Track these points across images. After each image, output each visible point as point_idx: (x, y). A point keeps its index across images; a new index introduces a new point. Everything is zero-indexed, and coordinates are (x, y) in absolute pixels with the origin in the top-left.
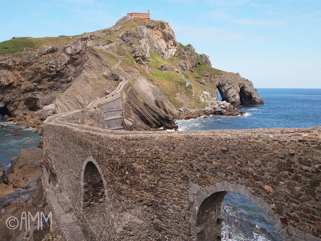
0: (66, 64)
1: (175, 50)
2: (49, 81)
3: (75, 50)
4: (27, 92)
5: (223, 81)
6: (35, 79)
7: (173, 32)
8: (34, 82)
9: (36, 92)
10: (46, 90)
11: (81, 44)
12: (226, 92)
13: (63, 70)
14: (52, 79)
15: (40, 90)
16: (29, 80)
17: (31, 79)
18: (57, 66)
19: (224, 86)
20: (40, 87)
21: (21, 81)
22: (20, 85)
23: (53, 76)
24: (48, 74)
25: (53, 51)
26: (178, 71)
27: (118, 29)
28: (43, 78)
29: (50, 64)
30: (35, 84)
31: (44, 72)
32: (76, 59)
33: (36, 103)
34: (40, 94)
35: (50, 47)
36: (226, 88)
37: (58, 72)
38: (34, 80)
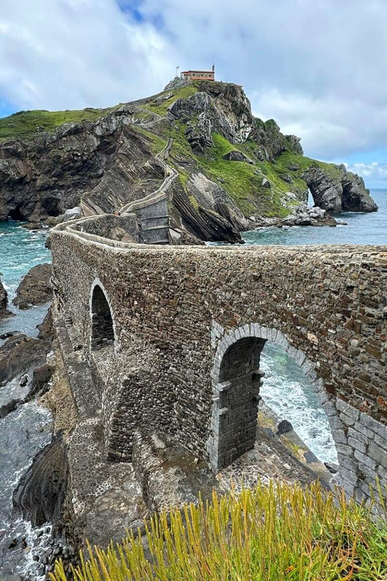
0: (94, 151)
1: (249, 129)
2: (73, 175)
3: (107, 130)
4: (44, 190)
5: (318, 176)
6: (54, 171)
7: (248, 101)
8: (54, 176)
9: (56, 190)
10: (69, 187)
11: (114, 121)
12: (322, 193)
13: (91, 159)
14: (77, 172)
15: (62, 187)
16: (46, 173)
17: (49, 171)
18: (83, 154)
19: (319, 184)
20: (61, 183)
21: (36, 175)
22: (35, 180)
23: (79, 167)
24: (71, 164)
25: (76, 131)
26: (251, 161)
27: (167, 98)
28: (64, 170)
29: (74, 150)
30: (54, 179)
31: (65, 162)
32: (109, 143)
33: (57, 205)
34: (61, 193)
35: (73, 126)
36: (322, 187)
37: (84, 162)
38: (53, 173)
